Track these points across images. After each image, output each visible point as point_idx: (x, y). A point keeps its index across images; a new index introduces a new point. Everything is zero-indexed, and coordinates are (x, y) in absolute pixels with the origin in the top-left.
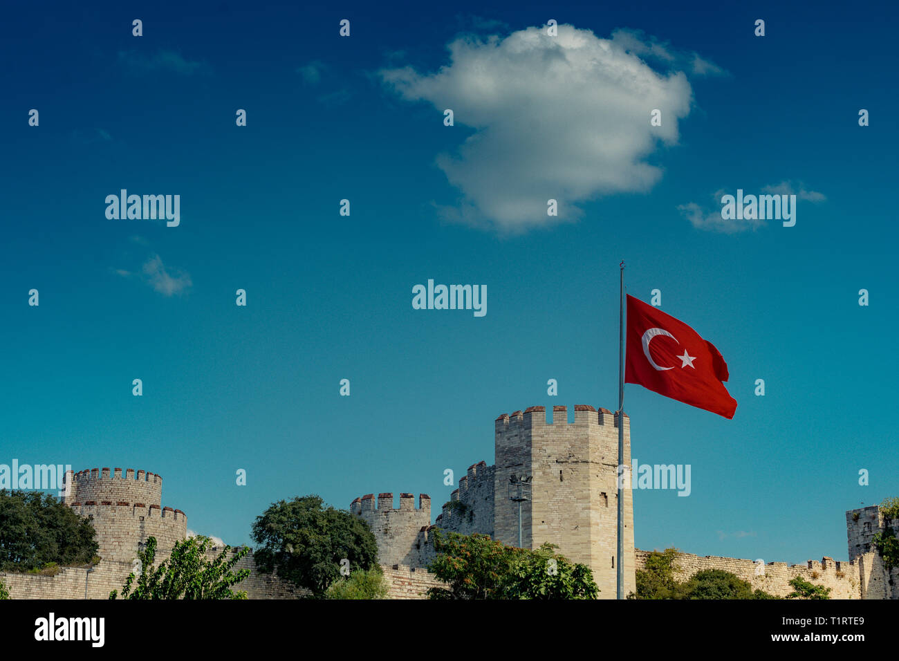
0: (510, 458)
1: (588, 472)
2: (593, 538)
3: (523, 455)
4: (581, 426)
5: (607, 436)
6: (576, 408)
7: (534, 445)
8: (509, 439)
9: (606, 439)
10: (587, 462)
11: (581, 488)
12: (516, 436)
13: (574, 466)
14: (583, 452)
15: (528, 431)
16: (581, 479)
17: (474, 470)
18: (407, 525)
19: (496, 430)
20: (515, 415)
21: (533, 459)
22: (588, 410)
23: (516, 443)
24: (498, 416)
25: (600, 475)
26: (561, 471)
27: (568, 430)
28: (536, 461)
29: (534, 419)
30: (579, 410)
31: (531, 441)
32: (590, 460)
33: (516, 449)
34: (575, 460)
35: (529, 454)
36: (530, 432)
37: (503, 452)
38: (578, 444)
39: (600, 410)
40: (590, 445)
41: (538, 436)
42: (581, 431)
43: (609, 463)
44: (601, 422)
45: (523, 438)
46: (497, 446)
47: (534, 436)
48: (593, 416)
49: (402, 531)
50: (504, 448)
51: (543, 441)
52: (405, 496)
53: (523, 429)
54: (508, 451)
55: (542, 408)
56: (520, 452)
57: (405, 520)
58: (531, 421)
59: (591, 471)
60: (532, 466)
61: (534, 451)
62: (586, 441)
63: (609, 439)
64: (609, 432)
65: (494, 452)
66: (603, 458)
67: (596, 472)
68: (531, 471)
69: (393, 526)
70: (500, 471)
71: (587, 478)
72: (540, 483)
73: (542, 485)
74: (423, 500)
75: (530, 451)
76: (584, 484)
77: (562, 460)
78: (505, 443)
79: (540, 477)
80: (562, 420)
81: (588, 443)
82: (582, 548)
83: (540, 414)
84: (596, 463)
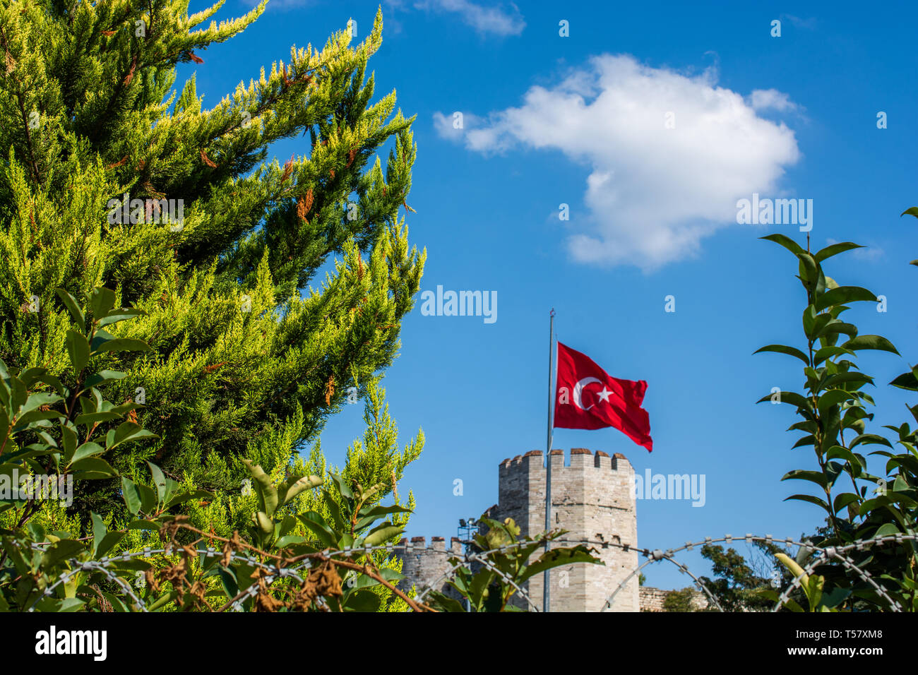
0: (511, 502)
1: (583, 514)
2: (587, 578)
3: (522, 498)
4: (576, 469)
5: (603, 478)
6: (572, 451)
7: (531, 488)
8: (510, 483)
9: (603, 481)
10: (582, 504)
11: (576, 530)
12: (516, 479)
13: (569, 508)
14: (579, 494)
15: (525, 475)
16: (576, 521)
17: (489, 513)
18: (439, 568)
19: (500, 475)
20: (515, 460)
21: (530, 502)
22: (583, 453)
23: (516, 486)
24: (501, 461)
25: (596, 516)
26: (557, 514)
27: (564, 473)
28: (533, 505)
29: (531, 463)
30: (575, 453)
31: (528, 485)
32: (585, 502)
33: (516, 492)
34: (571, 502)
35: (526, 497)
36: (528, 476)
37: (505, 495)
38: (574, 486)
39: (597, 453)
40: (585, 487)
41: (535, 479)
42: (576, 475)
43: (605, 505)
44: (597, 464)
45: (522, 482)
46: (500, 490)
47: (531, 480)
48: (588, 459)
49: (433, 573)
50: (506, 492)
51: (540, 484)
52: (436, 539)
53: (521, 474)
54: (509, 494)
55: (539, 452)
56: (519, 496)
57: (436, 563)
58: (528, 465)
59: (586, 513)
60: (530, 509)
61: (531, 494)
62: (580, 484)
63: (606, 481)
64: (606, 474)
65: (498, 495)
66: (599, 500)
67: (591, 513)
68: (528, 514)
69: (424, 569)
70: (503, 514)
71: (581, 519)
72: (537, 525)
73: (538, 527)
74: (454, 543)
75: (527, 494)
76: (579, 526)
77: (558, 503)
78: (508, 487)
79: (537, 520)
80: (558, 464)
81: (583, 485)
82: (577, 588)
83: (537, 458)
84: (592, 505)
